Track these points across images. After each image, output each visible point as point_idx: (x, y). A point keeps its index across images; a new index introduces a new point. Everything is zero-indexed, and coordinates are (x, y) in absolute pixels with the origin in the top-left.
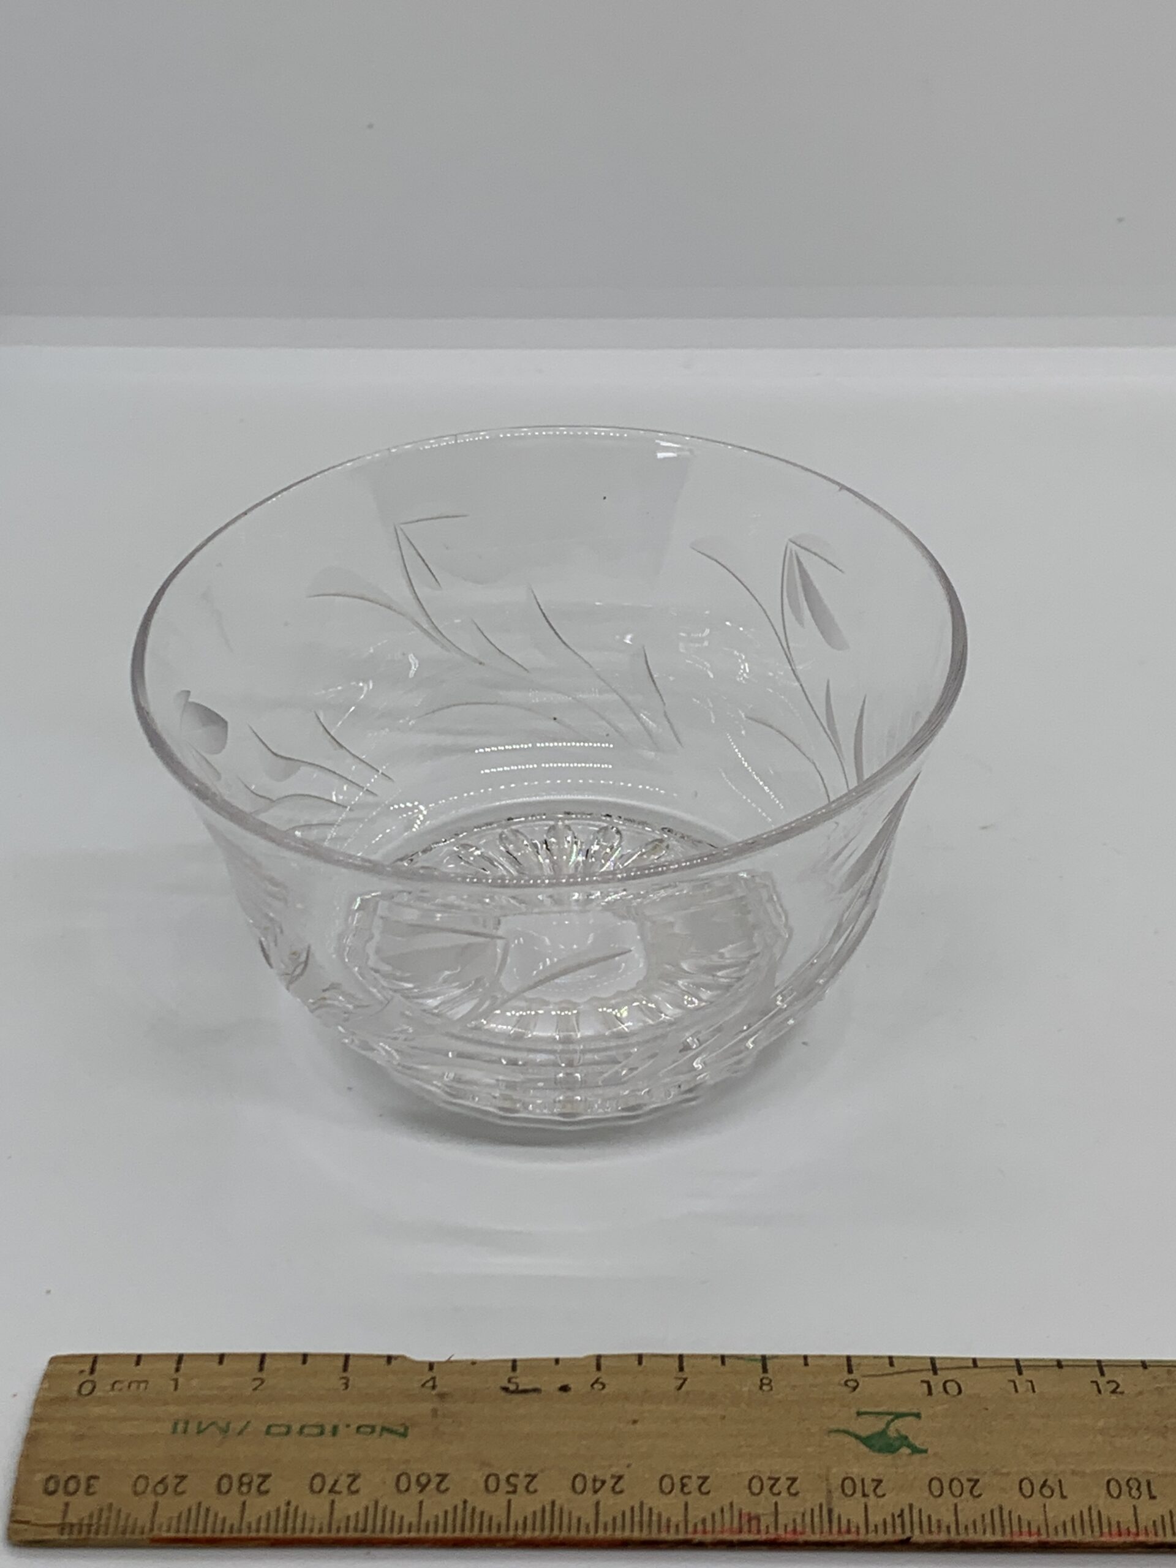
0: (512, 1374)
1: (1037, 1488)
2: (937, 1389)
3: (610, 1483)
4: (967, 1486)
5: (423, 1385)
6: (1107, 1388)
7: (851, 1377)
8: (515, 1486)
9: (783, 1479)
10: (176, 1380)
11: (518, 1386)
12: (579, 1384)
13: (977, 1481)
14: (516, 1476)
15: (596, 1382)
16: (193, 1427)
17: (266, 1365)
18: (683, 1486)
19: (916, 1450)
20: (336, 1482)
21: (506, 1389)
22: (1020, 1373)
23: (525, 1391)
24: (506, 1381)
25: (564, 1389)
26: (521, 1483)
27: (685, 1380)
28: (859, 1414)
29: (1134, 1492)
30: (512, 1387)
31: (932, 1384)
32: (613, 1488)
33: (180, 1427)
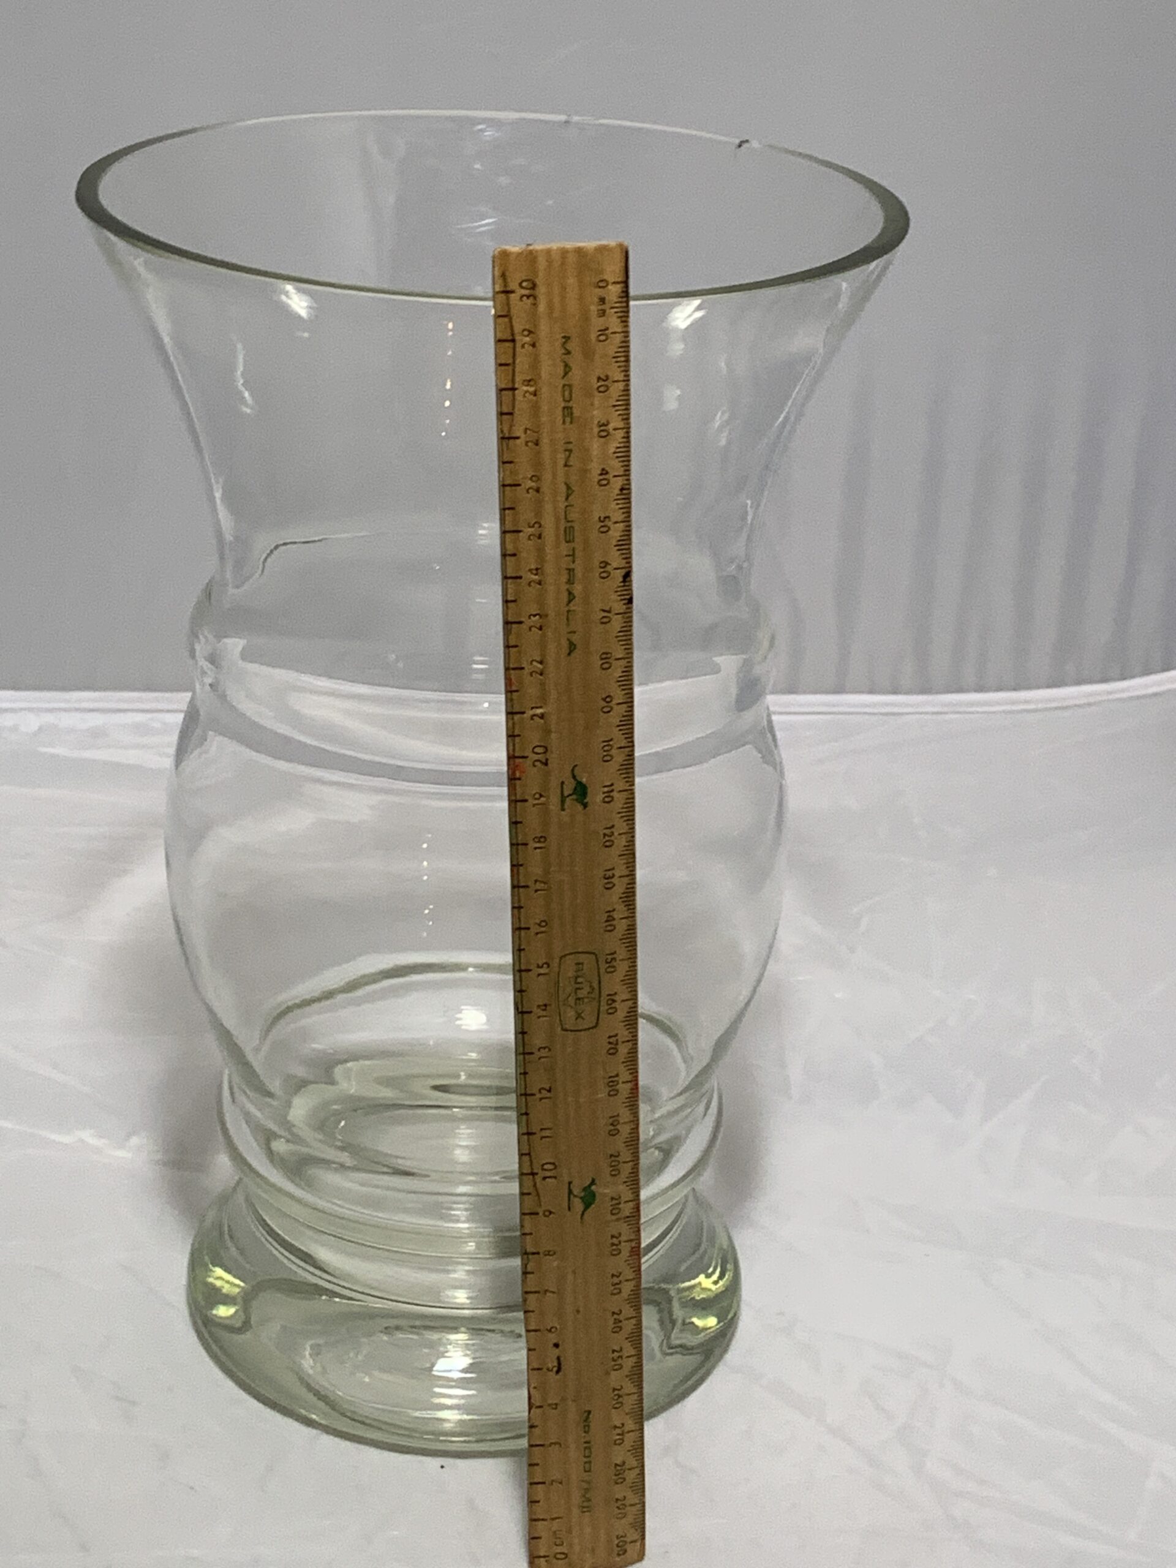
0: (545, 1370)
1: (612, 1128)
2: (548, 1174)
3: (615, 1316)
4: (613, 1158)
5: (556, 1408)
6: (545, 1093)
7: (541, 1214)
8: (619, 1357)
9: (611, 1241)
10: (553, 1519)
11: (555, 1366)
12: (553, 1338)
13: (611, 1156)
14: (613, 1358)
15: (550, 1331)
16: (585, 1504)
17: (541, 1481)
18: (617, 1284)
19: (593, 1182)
20: (619, 1434)
21: (558, 1372)
22: (535, 1134)
23: (559, 1364)
24: (551, 1373)
25: (556, 1345)
26: (616, 1354)
27: (546, 1291)
28: (569, 1209)
29: (615, 1083)
30: (555, 1369)
31: (543, 1176)
32: (618, 1314)
33: (585, 1510)
